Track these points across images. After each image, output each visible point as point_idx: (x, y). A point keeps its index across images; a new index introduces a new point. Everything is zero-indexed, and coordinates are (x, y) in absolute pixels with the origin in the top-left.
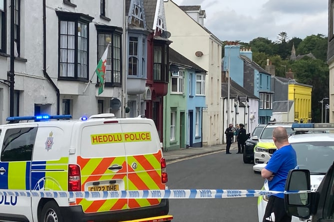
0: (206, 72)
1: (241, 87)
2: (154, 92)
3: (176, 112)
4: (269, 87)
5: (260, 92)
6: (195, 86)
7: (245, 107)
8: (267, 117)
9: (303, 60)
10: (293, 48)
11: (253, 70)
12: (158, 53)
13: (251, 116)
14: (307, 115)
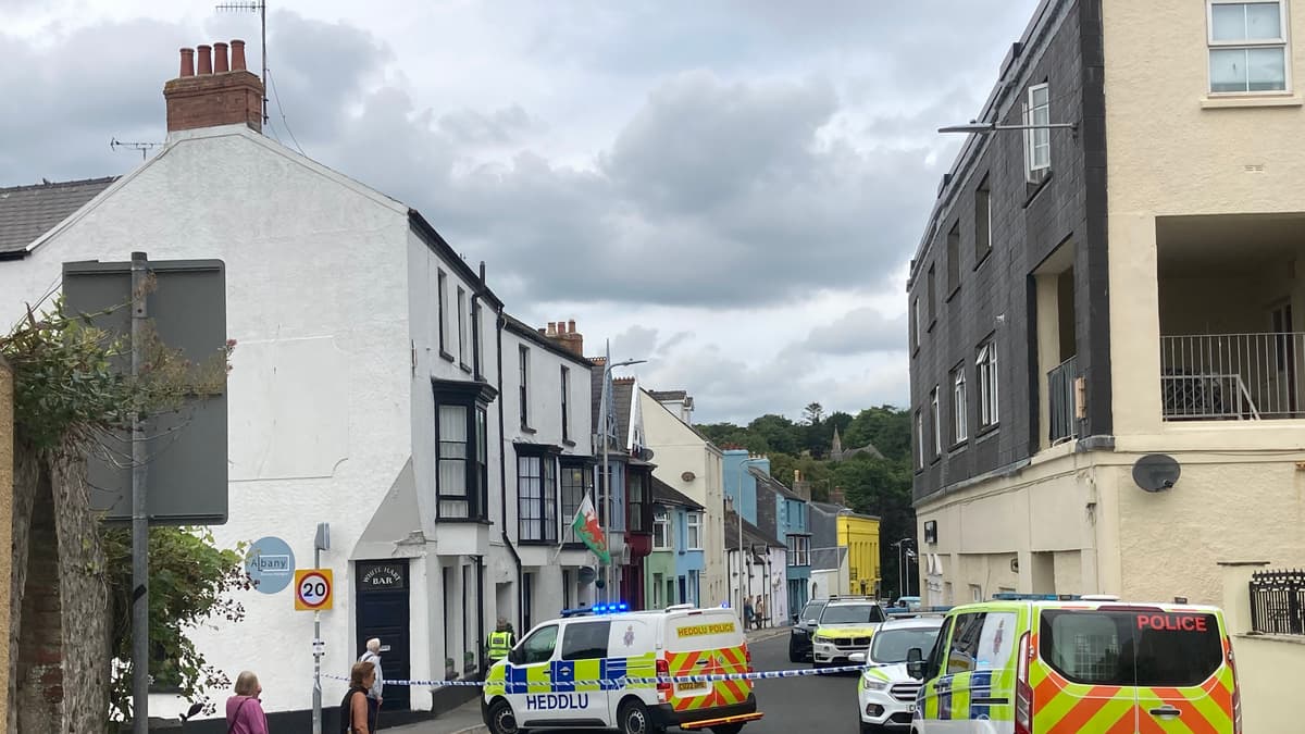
0: (703, 508)
1: (752, 526)
2: (633, 550)
3: (661, 581)
4: (803, 525)
5: (788, 535)
6: (688, 534)
7: (763, 564)
8: (802, 580)
9: (858, 460)
10: (836, 435)
11: (774, 495)
12: (636, 487)
13: (774, 581)
14: (873, 572)
